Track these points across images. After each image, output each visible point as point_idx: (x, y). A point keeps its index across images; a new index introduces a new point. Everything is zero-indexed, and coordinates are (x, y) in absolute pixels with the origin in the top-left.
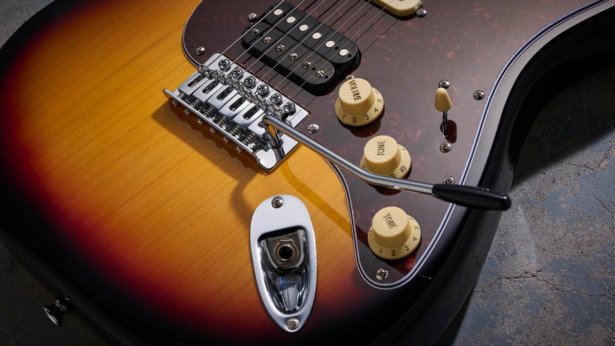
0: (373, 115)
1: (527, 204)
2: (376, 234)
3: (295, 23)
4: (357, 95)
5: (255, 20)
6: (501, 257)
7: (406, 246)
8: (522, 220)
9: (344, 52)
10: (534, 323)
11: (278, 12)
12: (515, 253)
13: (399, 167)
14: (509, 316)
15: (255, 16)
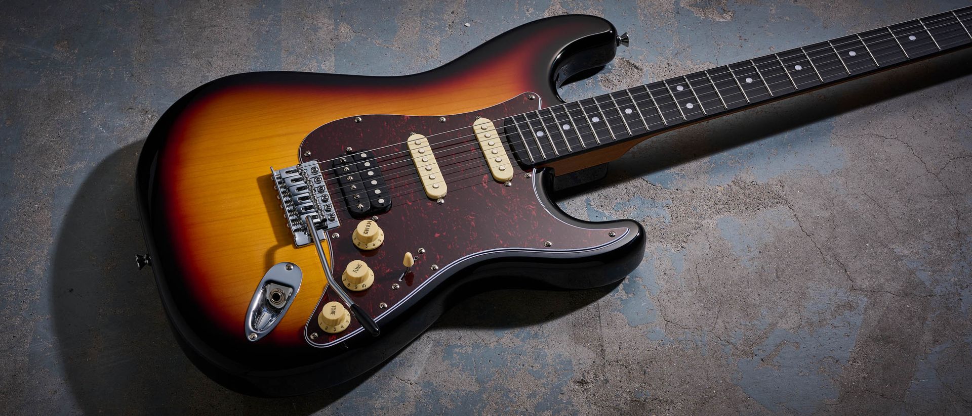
0: (371, 246)
1: (437, 343)
2: (323, 315)
3: (368, 168)
4: (366, 231)
5: (349, 153)
6: (402, 365)
7: (335, 328)
8: (427, 350)
9: (381, 201)
10: (393, 408)
11: (364, 155)
12: (411, 366)
13: (362, 284)
14: (383, 398)
15: (351, 149)
